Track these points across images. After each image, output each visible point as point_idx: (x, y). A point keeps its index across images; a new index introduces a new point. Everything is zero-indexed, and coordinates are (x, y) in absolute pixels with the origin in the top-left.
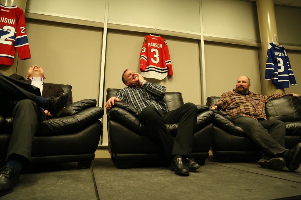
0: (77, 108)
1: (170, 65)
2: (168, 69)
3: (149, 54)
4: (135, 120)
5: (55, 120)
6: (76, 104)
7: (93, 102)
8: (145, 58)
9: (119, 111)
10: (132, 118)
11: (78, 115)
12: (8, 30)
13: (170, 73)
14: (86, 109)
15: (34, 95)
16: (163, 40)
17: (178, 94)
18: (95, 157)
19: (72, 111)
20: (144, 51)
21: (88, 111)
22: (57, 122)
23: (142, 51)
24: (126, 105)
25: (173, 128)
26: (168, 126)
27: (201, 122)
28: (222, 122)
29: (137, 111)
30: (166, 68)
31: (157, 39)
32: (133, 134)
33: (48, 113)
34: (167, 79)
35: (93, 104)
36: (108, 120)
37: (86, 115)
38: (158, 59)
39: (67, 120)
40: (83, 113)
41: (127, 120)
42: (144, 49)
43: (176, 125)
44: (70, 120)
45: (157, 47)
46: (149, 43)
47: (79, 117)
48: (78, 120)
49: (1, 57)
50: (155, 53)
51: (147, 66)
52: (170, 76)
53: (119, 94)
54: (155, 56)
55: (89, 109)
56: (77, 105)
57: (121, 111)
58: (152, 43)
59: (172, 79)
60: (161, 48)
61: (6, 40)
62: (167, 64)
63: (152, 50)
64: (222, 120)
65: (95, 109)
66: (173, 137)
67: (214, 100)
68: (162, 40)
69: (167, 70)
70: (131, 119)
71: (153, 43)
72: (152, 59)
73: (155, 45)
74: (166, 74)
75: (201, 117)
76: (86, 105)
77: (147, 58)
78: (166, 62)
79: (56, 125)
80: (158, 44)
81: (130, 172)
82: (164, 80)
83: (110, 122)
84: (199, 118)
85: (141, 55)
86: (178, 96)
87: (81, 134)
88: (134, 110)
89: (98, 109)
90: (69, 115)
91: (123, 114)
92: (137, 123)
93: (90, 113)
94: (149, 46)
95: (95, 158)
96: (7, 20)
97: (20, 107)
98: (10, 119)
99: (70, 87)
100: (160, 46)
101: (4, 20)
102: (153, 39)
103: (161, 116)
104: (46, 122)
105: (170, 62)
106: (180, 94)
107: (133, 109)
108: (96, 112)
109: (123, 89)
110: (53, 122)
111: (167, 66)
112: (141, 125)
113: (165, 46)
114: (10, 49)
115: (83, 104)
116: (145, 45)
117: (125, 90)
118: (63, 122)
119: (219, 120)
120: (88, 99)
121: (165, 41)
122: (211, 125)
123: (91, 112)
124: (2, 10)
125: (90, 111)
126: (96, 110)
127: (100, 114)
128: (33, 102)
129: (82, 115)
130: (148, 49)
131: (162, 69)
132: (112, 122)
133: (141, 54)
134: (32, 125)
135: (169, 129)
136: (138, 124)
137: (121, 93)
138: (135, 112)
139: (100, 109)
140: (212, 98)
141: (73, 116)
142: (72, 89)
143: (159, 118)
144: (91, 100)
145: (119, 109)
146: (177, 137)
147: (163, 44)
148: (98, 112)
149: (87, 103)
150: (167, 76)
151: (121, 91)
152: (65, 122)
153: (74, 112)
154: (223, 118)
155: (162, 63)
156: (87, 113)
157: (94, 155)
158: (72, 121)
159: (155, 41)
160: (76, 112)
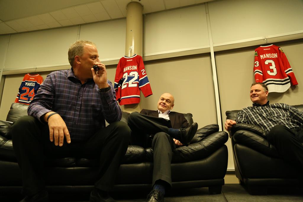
0: (202, 135)
1: (292, 74)
2: (290, 78)
3: (264, 67)
4: (263, 142)
5: (184, 148)
7: (215, 127)
8: (259, 72)
9: (244, 133)
10: (260, 140)
11: (203, 142)
12: (133, 75)
13: (294, 82)
14: (210, 135)
15: (166, 127)
16: (278, 48)
19: (197, 138)
20: (257, 65)
21: (213, 136)
22: (186, 150)
23: (256, 66)
24: (250, 127)
29: (264, 132)
30: (288, 78)
31: (269, 49)
32: (264, 157)
33: (178, 142)
34: (291, 90)
35: (214, 129)
36: (234, 143)
37: (211, 141)
38: (275, 70)
39: (194, 147)
40: (208, 139)
41: (255, 142)
42: (257, 63)
44: (197, 147)
45: (272, 58)
46: (261, 56)
47: (206, 143)
48: (204, 146)
49: (131, 98)
50: (270, 64)
51: (264, 80)
52: (294, 86)
54: (271, 67)
55: (213, 135)
56: (201, 131)
57: (246, 133)
58: (264, 55)
59: (298, 89)
60: (277, 57)
61: (132, 83)
62: (287, 73)
63: (267, 62)
65: (218, 134)
68: (276, 48)
69: (289, 80)
70: (258, 141)
71: (266, 54)
72: (269, 72)
73: (269, 56)
74: (289, 85)
76: (210, 131)
77: (261, 72)
78: (286, 71)
79: (186, 152)
80: (272, 54)
82: (288, 92)
83: (236, 147)
85: (254, 70)
87: (209, 159)
89: (222, 134)
90: (195, 142)
91: (249, 136)
92: (266, 144)
94: (262, 58)
95: (225, 183)
96: (132, 67)
97: (157, 140)
98: (149, 150)
99: (191, 115)
100: (275, 56)
101: (130, 68)
102: (265, 49)
104: (177, 149)
105: (291, 70)
107: (259, 130)
108: (220, 137)
109: (243, 110)
110: (183, 149)
111: (288, 75)
113: (281, 53)
114: (137, 90)
115: (207, 130)
116: (257, 58)
117: (245, 111)
118: (191, 149)
120: (210, 125)
121: (280, 49)
123: (216, 137)
124: (127, 61)
125: (215, 136)
126: (220, 135)
127: (225, 138)
128: (167, 134)
129: (208, 141)
130: (262, 62)
131: (283, 80)
132: (238, 145)
133: (255, 68)
134: (169, 154)
136: (267, 145)
137: (242, 115)
138: (262, 132)
139: (224, 133)
141: (199, 142)
142: (192, 117)
144: (213, 125)
145: (244, 132)
147: (279, 53)
148: (223, 136)
149: (210, 129)
150: (291, 87)
151: (241, 112)
152: (193, 149)
153: (199, 139)
155: (281, 74)
156: (212, 138)
157: (224, 180)
158: (200, 148)
159: (268, 52)
160: (202, 138)
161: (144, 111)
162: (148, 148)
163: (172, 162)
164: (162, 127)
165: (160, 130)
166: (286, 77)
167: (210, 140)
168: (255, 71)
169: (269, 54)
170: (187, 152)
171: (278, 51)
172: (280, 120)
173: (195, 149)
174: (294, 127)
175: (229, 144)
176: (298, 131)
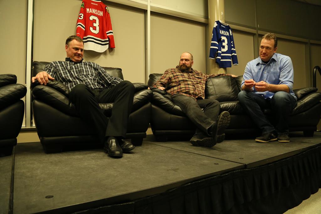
1: (112, 36)
2: (109, 40)
3: (87, 22)
4: (64, 99)
7: (11, 78)
8: (82, 26)
9: (44, 89)
10: (61, 97)
13: (112, 45)
16: (105, 6)
17: (118, 71)
18: (18, 142)
20: (81, 18)
23: (79, 18)
24: (54, 83)
25: (108, 108)
26: (102, 105)
27: (138, 102)
28: (161, 101)
29: (67, 90)
30: (107, 39)
31: (97, 5)
32: (62, 115)
34: (108, 51)
35: (10, 80)
36: (32, 99)
37: (2, 94)
38: (98, 28)
41: (55, 99)
42: (81, 15)
43: (112, 105)
45: (97, 15)
46: (87, 9)
50: (94, 21)
51: (86, 36)
52: (111, 48)
53: (47, 70)
54: (95, 25)
57: (47, 89)
58: (91, 9)
59: (114, 52)
60: (102, 16)
62: (108, 35)
63: (92, 18)
64: (161, 99)
65: (15, 87)
66: (108, 118)
67: (157, 77)
68: (104, 6)
69: (108, 42)
70: (59, 99)
71: (93, 9)
72: (91, 29)
73: (95, 12)
74: (107, 46)
75: (138, 96)
76: (2, 82)
77: (84, 27)
78: (107, 32)
80: (99, 11)
81: (59, 156)
82: (105, 53)
83: (34, 103)
84: (137, 97)
85: (78, 22)
86: (118, 72)
88: (64, 89)
89: (18, 87)
91: (50, 92)
92: (67, 102)
93: (8, 91)
94: (88, 12)
100: (101, 14)
102: (93, 4)
103: (94, 95)
105: (112, 33)
106: (120, 69)
107: (63, 87)
108: (16, 90)
109: (52, 63)
111: (108, 37)
112: (71, 104)
113: (107, 13)
116: (83, 11)
117: (54, 65)
119: (158, 99)
120: (5, 75)
121: (106, 8)
122: (149, 104)
123: (10, 91)
125: (8, 89)
127: (21, 93)
130: (87, 16)
131: (103, 40)
132: (36, 102)
133: (78, 21)
135: (103, 109)
136: (67, 104)
138: (65, 90)
139: (21, 86)
140: (154, 75)
143: (91, 98)
144: (8, 75)
145: (44, 87)
146: (111, 117)
147: (104, 12)
148: (19, 90)
149: (3, 80)
150: (109, 48)
151: (49, 65)
154: (162, 97)
155: (102, 34)
157: (16, 140)
159: (95, 7)
166: (106, 38)
168: (78, 24)
169: (96, 10)
171: (105, 10)
172: (87, 80)
174: (98, 87)
175: (27, 99)
176: (100, 92)
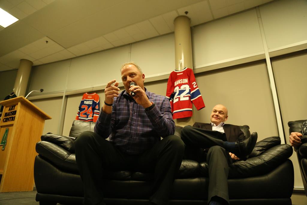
0: (261, 148)
5: (242, 162)
6: (259, 145)
7: (276, 139)
11: (263, 156)
12: (184, 88)
14: (271, 149)
15: (221, 141)
19: (256, 152)
21: (274, 149)
22: (244, 164)
33: (235, 157)
35: (276, 142)
36: (300, 158)
39: (253, 162)
40: (269, 152)
44: (257, 161)
47: (266, 158)
48: (265, 161)
49: (183, 112)
61: (184, 97)
65: (280, 147)
76: (270, 144)
79: (243, 167)
83: (303, 162)
87: (270, 176)
89: (284, 147)
90: (254, 156)
93: (276, 152)
96: (182, 81)
98: (204, 164)
99: (247, 127)
101: (181, 82)
104: (234, 164)
110: (241, 164)
114: (189, 103)
115: (266, 143)
118: (249, 164)
123: (278, 151)
124: (178, 74)
125: (277, 150)
126: (282, 149)
127: (289, 152)
128: (222, 148)
129: (268, 155)
134: (225, 169)
139: (287, 146)
141: (258, 157)
142: (249, 129)
144: (273, 137)
148: (286, 150)
149: (270, 142)
151: (306, 122)
152: (251, 163)
153: (258, 152)
156: (273, 152)
158: (260, 162)
160: (261, 152)
161: (197, 125)
162: (202, 162)
163: (229, 178)
164: (216, 140)
165: (214, 144)
167: (271, 154)
170: (245, 167)
173: (254, 164)
175: (294, 158)
